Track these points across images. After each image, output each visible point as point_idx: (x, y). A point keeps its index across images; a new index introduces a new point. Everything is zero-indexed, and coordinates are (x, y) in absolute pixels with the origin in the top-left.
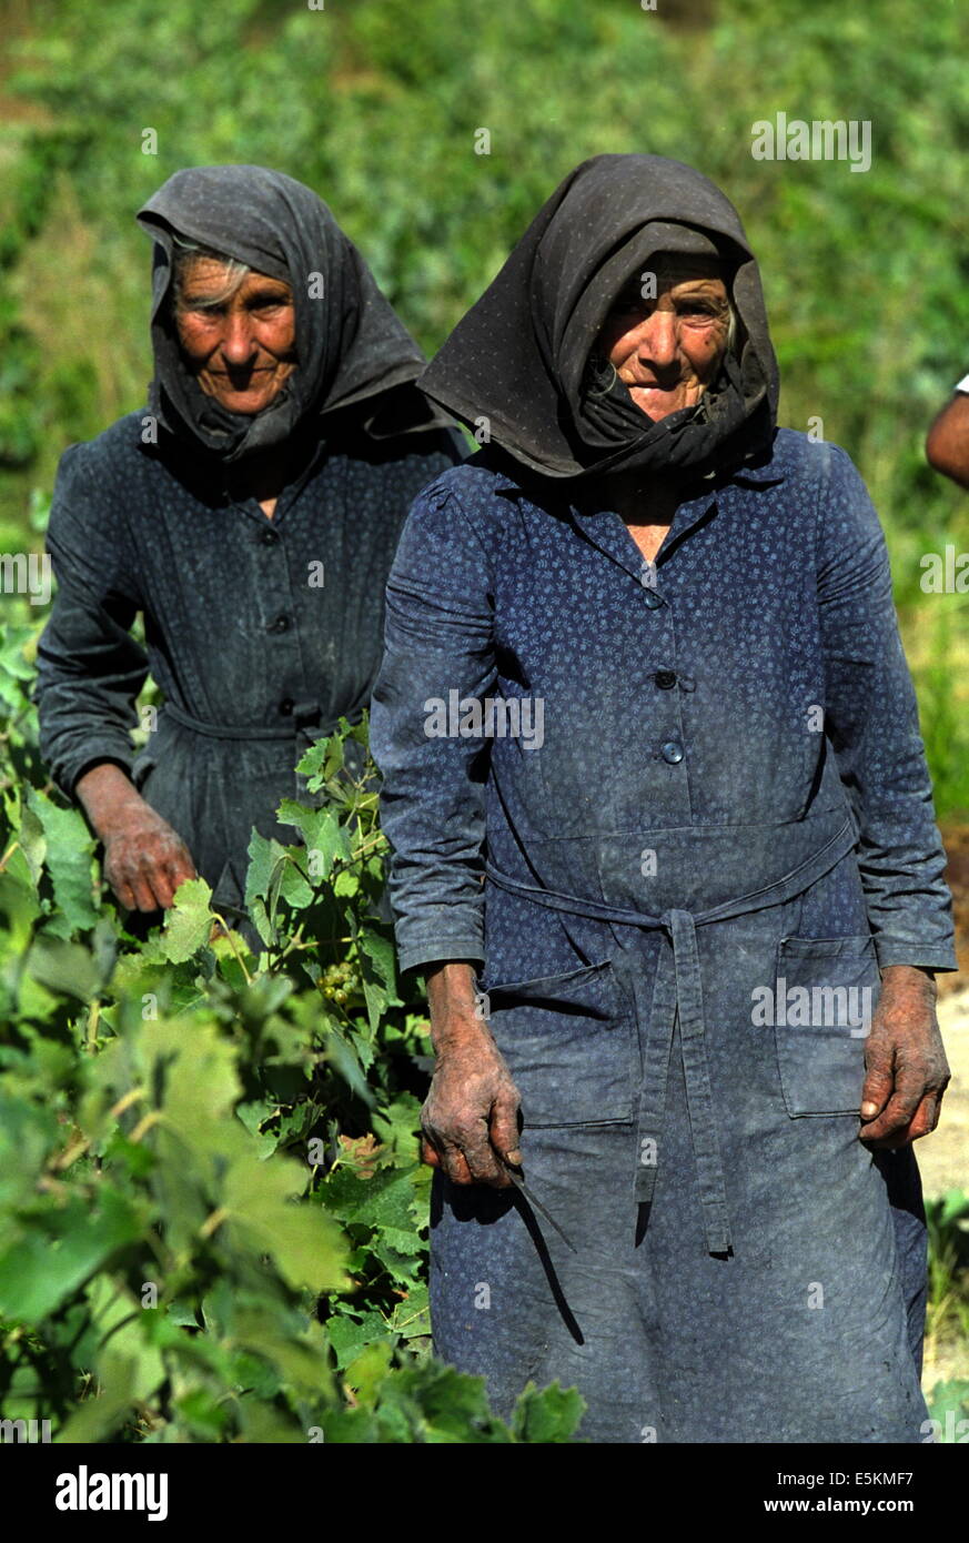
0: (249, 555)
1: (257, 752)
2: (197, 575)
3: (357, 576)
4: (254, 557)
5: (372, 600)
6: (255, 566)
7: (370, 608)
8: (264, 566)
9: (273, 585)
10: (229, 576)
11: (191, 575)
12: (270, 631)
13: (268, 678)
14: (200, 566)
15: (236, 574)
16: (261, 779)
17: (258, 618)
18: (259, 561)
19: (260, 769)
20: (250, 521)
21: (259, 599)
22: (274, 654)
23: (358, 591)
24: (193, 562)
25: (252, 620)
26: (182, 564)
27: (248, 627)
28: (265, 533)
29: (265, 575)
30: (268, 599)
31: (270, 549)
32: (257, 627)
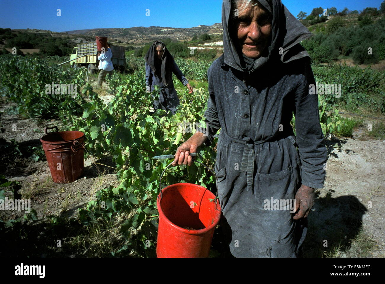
0: (240, 96)
1: (234, 146)
2: (228, 99)
3: (269, 106)
4: (241, 97)
5: (273, 113)
6: (241, 100)
7: (272, 115)
8: (243, 100)
9: (245, 106)
10: (235, 101)
11: (227, 99)
12: (243, 117)
13: (240, 129)
14: (229, 97)
15: (236, 101)
16: (234, 152)
17: (240, 113)
18: (242, 98)
19: (234, 150)
20: (242, 87)
21: (241, 108)
22: (243, 123)
23: (269, 110)
24: (228, 96)
25: (238, 113)
26: (225, 96)
27: (237, 115)
28: (245, 91)
29: (243, 102)
30: (243, 109)
31: (246, 95)
32: (239, 116)
